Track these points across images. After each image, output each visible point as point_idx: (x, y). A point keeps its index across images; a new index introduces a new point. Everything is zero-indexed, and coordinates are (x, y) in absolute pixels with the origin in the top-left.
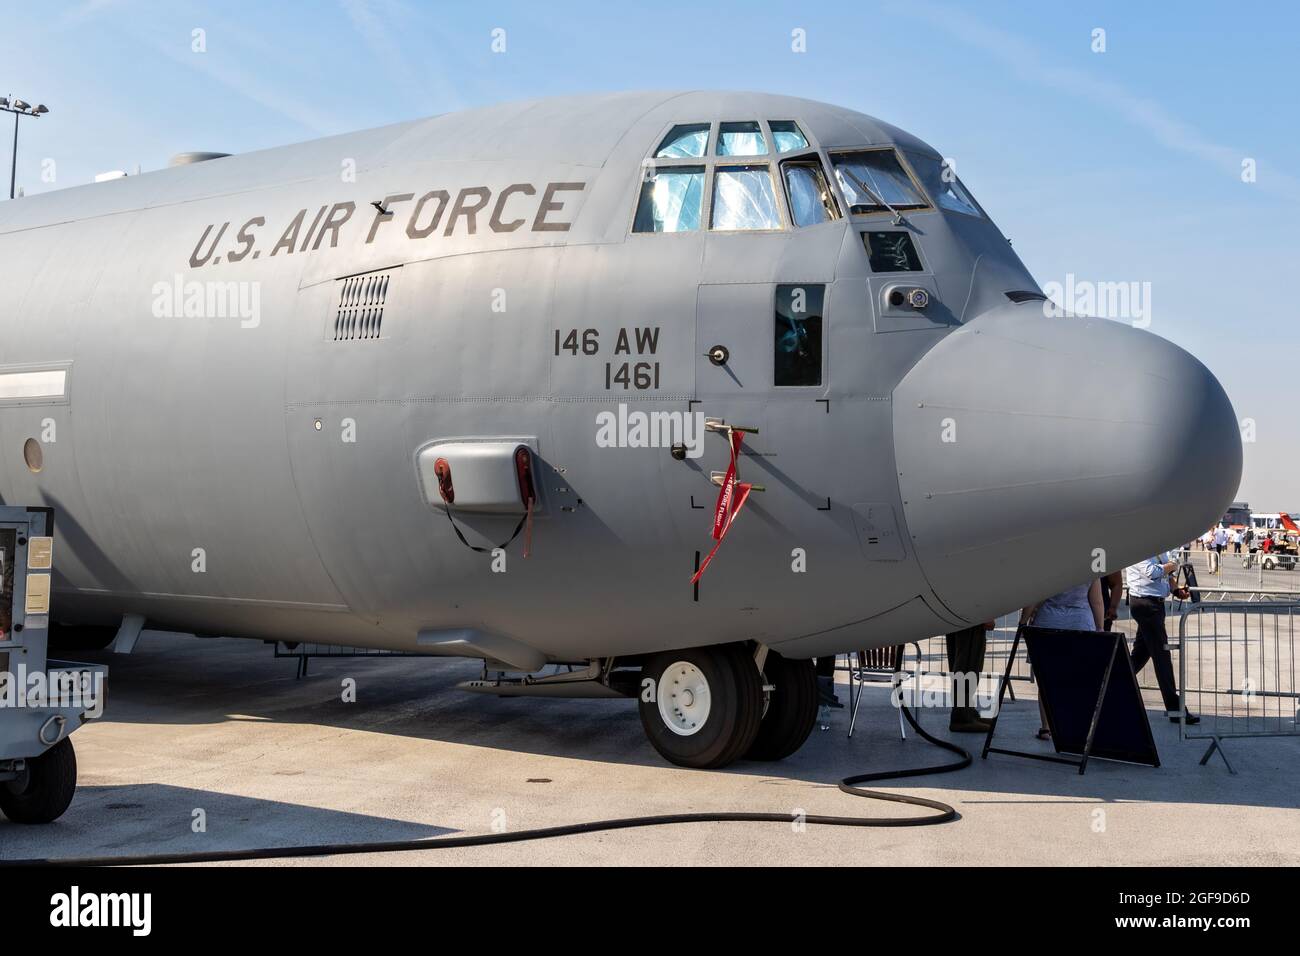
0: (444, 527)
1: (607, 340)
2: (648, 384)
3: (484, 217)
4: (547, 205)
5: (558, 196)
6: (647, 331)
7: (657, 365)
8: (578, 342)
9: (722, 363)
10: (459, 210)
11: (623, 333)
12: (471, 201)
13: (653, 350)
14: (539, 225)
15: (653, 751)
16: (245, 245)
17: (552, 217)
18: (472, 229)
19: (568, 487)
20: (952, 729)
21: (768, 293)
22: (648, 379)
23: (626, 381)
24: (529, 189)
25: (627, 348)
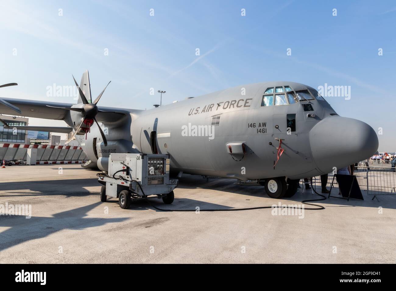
0: (231, 157)
1: (257, 125)
2: (265, 132)
3: (235, 105)
4: (246, 102)
5: (248, 101)
6: (264, 123)
7: (266, 129)
8: (252, 125)
9: (278, 128)
10: (231, 104)
11: (260, 124)
12: (233, 102)
13: (265, 126)
14: (245, 106)
15: (267, 195)
16: (197, 112)
17: (247, 104)
18: (234, 107)
19: (251, 150)
20: (322, 192)
21: (286, 116)
22: (265, 131)
23: (261, 132)
24: (243, 100)
25: (261, 126)
